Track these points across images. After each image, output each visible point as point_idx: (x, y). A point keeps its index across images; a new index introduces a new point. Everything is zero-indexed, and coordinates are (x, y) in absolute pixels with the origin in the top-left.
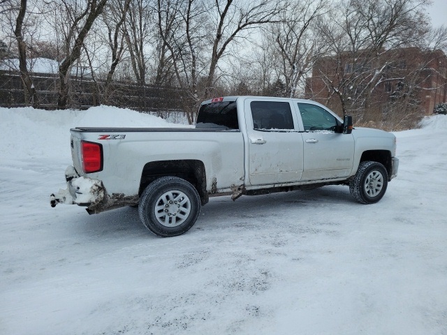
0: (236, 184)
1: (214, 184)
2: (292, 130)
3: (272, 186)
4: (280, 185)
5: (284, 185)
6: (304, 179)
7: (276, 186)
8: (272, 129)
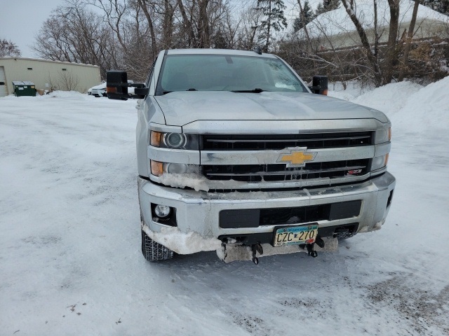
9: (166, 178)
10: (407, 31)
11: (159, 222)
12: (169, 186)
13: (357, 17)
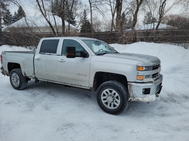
0: (33, 76)
1: (25, 74)
2: (55, 54)
3: (47, 81)
4: (50, 81)
5: (52, 82)
6: (59, 81)
7: (49, 81)
8: (46, 53)
9: (145, 80)
10: (68, 29)
11: (144, 94)
12: (146, 82)
13: (50, 22)
